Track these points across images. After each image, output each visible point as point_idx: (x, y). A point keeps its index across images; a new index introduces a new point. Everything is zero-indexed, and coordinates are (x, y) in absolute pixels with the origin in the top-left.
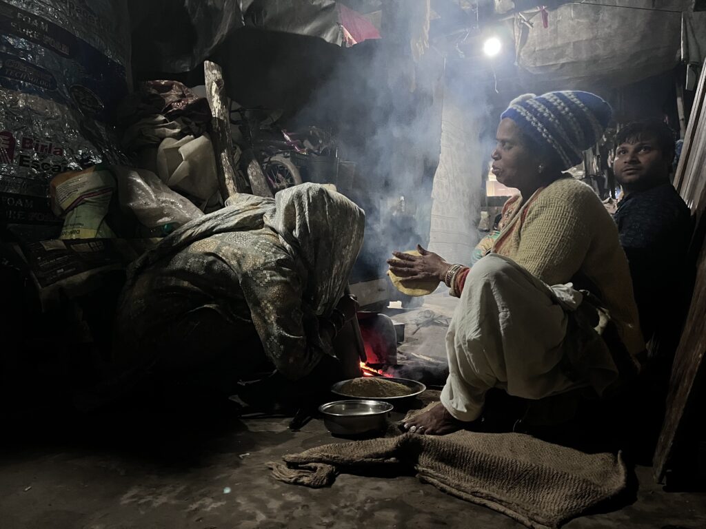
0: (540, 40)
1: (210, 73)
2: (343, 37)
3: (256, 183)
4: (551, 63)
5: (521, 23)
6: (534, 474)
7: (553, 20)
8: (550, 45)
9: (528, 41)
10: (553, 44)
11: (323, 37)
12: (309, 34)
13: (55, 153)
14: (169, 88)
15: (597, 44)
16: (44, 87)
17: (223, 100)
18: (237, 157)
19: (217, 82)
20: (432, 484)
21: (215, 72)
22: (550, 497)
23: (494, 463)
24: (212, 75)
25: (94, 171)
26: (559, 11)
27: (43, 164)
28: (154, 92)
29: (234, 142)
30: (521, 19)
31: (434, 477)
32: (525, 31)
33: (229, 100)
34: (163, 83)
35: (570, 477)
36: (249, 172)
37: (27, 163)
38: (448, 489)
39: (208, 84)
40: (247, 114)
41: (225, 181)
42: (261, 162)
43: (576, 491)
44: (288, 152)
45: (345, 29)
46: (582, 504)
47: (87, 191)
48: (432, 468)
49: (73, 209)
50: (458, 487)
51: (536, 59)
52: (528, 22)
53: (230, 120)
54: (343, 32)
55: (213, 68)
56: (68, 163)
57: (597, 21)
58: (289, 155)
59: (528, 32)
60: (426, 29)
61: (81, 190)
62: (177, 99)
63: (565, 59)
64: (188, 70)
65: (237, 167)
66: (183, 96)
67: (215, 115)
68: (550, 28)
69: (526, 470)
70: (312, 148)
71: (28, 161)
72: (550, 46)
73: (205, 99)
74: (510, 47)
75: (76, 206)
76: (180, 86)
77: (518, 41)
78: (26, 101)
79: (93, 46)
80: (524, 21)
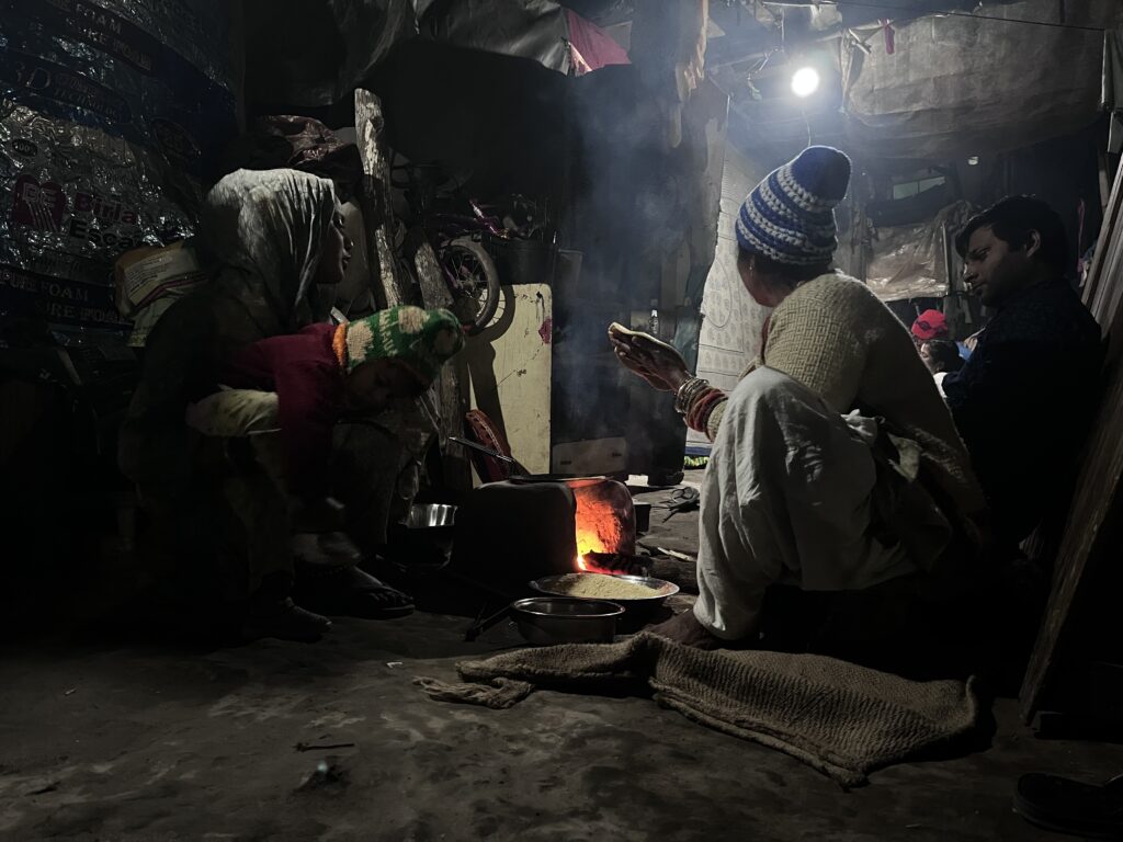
0: (881, 74)
1: (364, 107)
2: (571, 60)
3: (427, 279)
4: (897, 111)
5: (851, 46)
6: (832, 699)
7: (901, 42)
8: (896, 81)
9: (863, 74)
10: (901, 80)
11: (540, 59)
12: (518, 55)
13: (124, 219)
14: (300, 127)
15: (972, 81)
16: (111, 118)
17: (382, 150)
18: (399, 239)
19: (372, 121)
20: (676, 709)
21: (371, 105)
22: (855, 734)
23: (772, 681)
24: (366, 111)
25: (183, 247)
26: (912, 28)
27: (105, 236)
28: (277, 132)
29: (395, 215)
30: (852, 38)
31: (678, 698)
32: (858, 59)
33: (391, 151)
34: (292, 120)
35: (887, 706)
36: (417, 261)
37: (81, 233)
38: (701, 716)
39: (360, 125)
40: (418, 173)
41: (380, 273)
42: (436, 248)
43: (896, 726)
44: (477, 233)
45: (574, 49)
46: (905, 745)
47: (171, 278)
48: (678, 686)
49: (148, 304)
50: (715, 714)
51: (874, 102)
52: (863, 44)
53: (391, 179)
54: (570, 52)
55: (368, 100)
56: (143, 235)
57: (971, 45)
58: (480, 237)
59: (863, 61)
60: (701, 48)
61: (161, 276)
62: (311, 144)
63: (921, 104)
64: (330, 103)
65: (400, 254)
66: (320, 141)
67: (369, 171)
68: (898, 55)
69: (821, 694)
70: (516, 229)
71: (84, 230)
72: (897, 83)
73: (355, 146)
74: (834, 83)
75: (154, 300)
76: (317, 126)
77: (846, 74)
78: (84, 137)
79: (188, 59)
80: (857, 41)
